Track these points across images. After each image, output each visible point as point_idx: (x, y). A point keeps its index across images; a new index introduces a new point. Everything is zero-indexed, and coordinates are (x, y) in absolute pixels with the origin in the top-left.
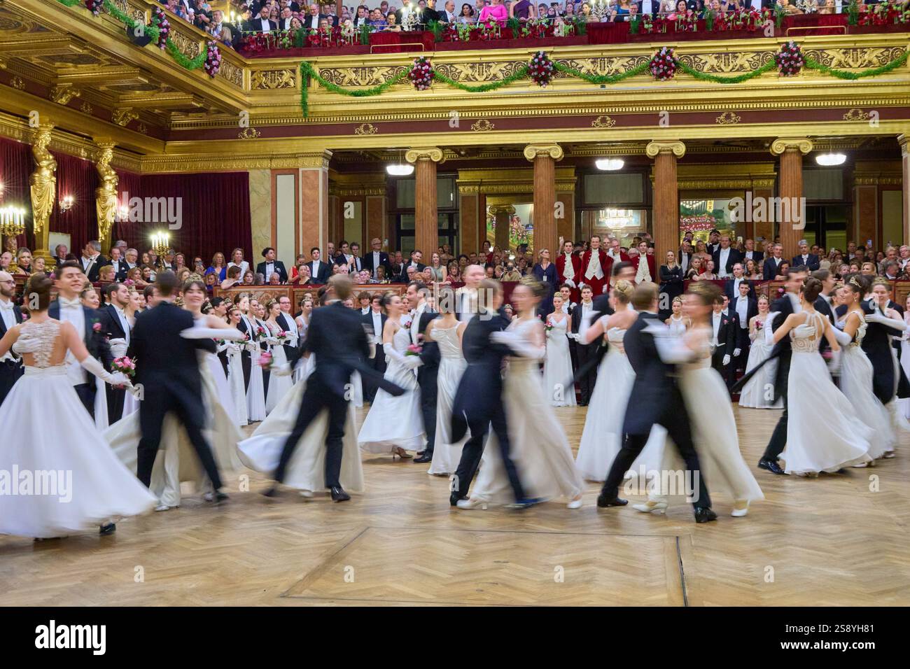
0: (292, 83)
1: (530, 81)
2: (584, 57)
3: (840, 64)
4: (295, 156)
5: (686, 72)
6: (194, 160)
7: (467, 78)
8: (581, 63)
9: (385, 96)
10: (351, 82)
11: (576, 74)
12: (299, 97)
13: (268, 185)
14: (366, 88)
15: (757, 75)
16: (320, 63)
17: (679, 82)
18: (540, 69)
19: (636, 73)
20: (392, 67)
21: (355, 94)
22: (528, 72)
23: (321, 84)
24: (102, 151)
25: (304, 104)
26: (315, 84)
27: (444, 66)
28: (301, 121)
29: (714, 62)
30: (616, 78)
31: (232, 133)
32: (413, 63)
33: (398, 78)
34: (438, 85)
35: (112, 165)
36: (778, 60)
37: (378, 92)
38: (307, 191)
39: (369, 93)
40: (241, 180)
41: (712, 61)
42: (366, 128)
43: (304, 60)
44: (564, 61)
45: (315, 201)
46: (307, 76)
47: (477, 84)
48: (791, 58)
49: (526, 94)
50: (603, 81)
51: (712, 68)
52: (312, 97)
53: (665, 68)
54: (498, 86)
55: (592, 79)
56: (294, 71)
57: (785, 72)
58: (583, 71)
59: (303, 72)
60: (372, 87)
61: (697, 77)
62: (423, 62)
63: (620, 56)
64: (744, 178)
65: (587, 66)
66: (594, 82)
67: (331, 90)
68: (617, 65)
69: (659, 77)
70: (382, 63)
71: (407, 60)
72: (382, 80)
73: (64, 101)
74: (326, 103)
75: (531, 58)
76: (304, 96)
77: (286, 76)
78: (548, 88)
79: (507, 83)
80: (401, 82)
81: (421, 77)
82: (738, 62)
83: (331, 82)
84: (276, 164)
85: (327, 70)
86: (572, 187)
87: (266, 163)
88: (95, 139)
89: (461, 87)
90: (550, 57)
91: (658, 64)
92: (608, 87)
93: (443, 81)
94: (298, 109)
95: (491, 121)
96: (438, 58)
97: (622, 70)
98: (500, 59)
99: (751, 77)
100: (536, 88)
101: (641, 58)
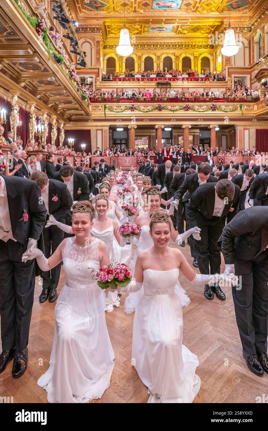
0: (101, 109)
1: (157, 110)
2: (169, 105)
3: (224, 109)
4: (102, 126)
5: (192, 109)
6: (77, 126)
7: (143, 109)
8: (168, 107)
9: (124, 113)
10: (116, 109)
11: (167, 109)
12: (104, 112)
13: (95, 133)
14: (119, 111)
15: (207, 111)
16: (108, 105)
17: (190, 112)
18: (160, 108)
19: (181, 109)
20: (125, 106)
21: (117, 112)
22: (157, 108)
23: (109, 110)
24: (61, 124)
25: (105, 114)
26: (107, 109)
27: (137, 106)
28: (104, 118)
29: (198, 108)
30: (177, 110)
31: (87, 120)
32: (130, 105)
33: (127, 109)
34: (136, 111)
35: (63, 127)
36: (212, 108)
37: (122, 112)
38: (105, 135)
39: (120, 112)
40: (89, 131)
41: (197, 107)
42: (119, 120)
43: (105, 104)
44: (165, 106)
45: (107, 137)
46: (105, 108)
47: (145, 111)
48: (214, 108)
49: (156, 113)
50: (174, 111)
51: (197, 109)
52: (106, 113)
53: (187, 108)
54: (150, 111)
55: (171, 110)
56: (102, 106)
57: (213, 110)
58: (169, 109)
59: (104, 107)
60: (121, 111)
61: (194, 110)
62: (133, 105)
63: (177, 105)
64: (192, 133)
65: (170, 107)
66: (172, 111)
67: (111, 111)
68: (177, 107)
69: (186, 110)
70: (123, 105)
71: (129, 105)
72: (123, 109)
73: (59, 112)
74: (109, 114)
75: (157, 105)
76: (105, 112)
77: (100, 108)
78: (161, 112)
79: (152, 111)
80: (128, 110)
81: (132, 109)
82: (203, 108)
83: (111, 109)
84: (97, 128)
85: (110, 106)
86: (155, 134)
87: (95, 128)
88: (59, 121)
89: (142, 111)
90: (162, 105)
91: (186, 108)
92: (175, 112)
93: (137, 110)
94: (104, 115)
95: (148, 119)
96: (136, 104)
97: (178, 109)
98: (150, 106)
99: (206, 111)
100: (159, 112)
101: (182, 106)
